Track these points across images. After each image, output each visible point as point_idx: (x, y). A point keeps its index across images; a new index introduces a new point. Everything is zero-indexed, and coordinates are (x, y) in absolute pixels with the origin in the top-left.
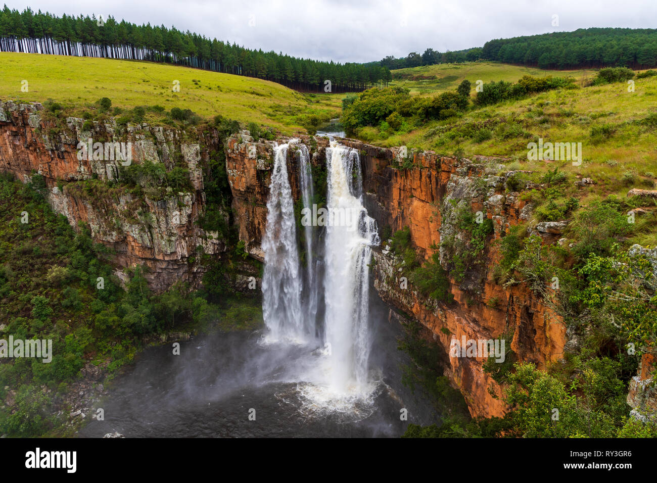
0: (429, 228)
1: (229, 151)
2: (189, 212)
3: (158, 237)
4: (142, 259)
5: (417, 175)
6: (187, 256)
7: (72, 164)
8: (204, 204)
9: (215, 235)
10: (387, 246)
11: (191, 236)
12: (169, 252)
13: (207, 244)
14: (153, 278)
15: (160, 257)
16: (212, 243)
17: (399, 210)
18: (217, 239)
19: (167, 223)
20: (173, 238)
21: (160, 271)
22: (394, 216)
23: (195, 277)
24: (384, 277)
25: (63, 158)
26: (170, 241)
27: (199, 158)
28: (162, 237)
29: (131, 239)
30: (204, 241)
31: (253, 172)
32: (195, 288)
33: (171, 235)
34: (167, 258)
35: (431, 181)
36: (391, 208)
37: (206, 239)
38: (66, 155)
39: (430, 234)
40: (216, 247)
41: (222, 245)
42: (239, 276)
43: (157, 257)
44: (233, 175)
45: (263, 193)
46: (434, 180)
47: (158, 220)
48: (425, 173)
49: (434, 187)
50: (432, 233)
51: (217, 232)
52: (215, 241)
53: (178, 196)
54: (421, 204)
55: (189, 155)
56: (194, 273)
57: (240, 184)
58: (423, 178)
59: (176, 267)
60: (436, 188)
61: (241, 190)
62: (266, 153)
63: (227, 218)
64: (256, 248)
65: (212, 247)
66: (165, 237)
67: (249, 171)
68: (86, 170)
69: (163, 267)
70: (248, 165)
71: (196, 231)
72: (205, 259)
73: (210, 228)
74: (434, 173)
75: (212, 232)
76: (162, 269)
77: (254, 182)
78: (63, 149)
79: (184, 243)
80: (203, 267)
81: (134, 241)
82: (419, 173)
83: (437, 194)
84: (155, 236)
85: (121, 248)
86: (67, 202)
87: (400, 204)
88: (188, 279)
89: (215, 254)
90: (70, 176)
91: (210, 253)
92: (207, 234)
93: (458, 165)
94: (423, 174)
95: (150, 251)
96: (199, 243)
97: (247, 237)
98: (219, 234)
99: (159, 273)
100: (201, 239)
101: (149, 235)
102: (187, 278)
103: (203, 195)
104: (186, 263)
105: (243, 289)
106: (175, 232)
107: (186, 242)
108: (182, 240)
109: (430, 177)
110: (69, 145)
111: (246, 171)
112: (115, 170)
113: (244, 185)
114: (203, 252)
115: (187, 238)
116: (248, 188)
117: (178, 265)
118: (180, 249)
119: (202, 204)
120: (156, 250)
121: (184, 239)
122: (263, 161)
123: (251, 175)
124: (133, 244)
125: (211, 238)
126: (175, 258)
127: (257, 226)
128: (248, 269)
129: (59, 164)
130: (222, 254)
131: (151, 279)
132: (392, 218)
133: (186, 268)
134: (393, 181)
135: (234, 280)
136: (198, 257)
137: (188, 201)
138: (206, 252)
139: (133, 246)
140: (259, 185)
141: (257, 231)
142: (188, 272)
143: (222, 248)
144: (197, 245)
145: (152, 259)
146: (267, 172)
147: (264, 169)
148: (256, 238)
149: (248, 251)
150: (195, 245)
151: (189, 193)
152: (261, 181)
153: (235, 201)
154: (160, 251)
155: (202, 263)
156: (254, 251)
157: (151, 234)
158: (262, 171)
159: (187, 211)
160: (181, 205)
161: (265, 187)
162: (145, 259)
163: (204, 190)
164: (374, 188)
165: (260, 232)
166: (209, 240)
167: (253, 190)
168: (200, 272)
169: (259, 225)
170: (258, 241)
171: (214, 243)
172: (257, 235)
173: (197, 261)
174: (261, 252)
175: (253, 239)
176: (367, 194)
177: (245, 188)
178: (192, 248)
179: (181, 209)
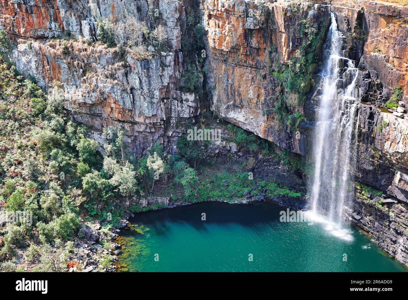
2: (171, 73)
3: (140, 99)
6: (165, 119)
7: (41, 20)
8: (180, 64)
9: (191, 97)
11: (168, 98)
12: (151, 114)
13: (182, 107)
15: (141, 120)
16: (188, 106)
18: (194, 101)
19: (150, 84)
20: (155, 100)
21: (137, 134)
23: (169, 142)
25: (32, 13)
26: (152, 103)
27: (178, 15)
28: (144, 99)
29: (112, 101)
30: (179, 104)
31: (240, 31)
33: (153, 96)
34: (147, 121)
37: (181, 102)
38: (34, 9)
40: (192, 109)
41: (196, 108)
43: (137, 119)
45: (248, 53)
47: (141, 81)
51: (193, 95)
52: (191, 104)
53: (161, 56)
55: (168, 11)
56: (168, 137)
57: (225, 44)
59: (153, 130)
63: (202, 80)
64: (234, 111)
65: (187, 111)
66: (148, 99)
68: (57, 26)
69: (141, 130)
71: (172, 93)
73: (189, 91)
75: (188, 94)
76: (139, 132)
77: (241, 41)
78: (32, 3)
79: (162, 106)
80: (178, 130)
81: (115, 103)
84: (137, 98)
85: (98, 109)
86: (36, 61)
88: (163, 144)
89: (190, 118)
90: (40, 33)
91: (185, 116)
92: (184, 97)
95: (130, 114)
96: (175, 105)
97: (225, 100)
98: (195, 97)
99: (136, 136)
100: (176, 102)
101: (131, 97)
102: (162, 142)
103: (180, 54)
105: (215, 154)
106: (157, 94)
107: (165, 105)
108: (162, 103)
112: (93, 28)
113: (229, 45)
114: (179, 114)
115: (165, 101)
116: (233, 48)
117: (155, 128)
118: (159, 111)
119: (178, 65)
120: (137, 112)
121: (163, 101)
122: (252, 19)
123: (239, 34)
124: (113, 105)
125: (187, 100)
126: (155, 121)
129: (26, 19)
130: (195, 117)
131: (128, 142)
133: (161, 132)
137: (170, 62)
138: (181, 115)
139: (112, 109)
140: (246, 44)
141: (236, 93)
142: (163, 136)
143: (196, 111)
144: (173, 108)
145: (131, 122)
146: (254, 32)
147: (252, 27)
148: (235, 101)
149: (225, 114)
150: (171, 109)
151: (171, 53)
152: (248, 41)
153: (210, 62)
154: (141, 114)
155: (177, 127)
156: (232, 115)
157: (133, 96)
158: (250, 30)
159: (169, 71)
160: (163, 65)
161: (251, 47)
162: (124, 122)
163: (181, 50)
164: (382, 48)
165: (240, 95)
166: (184, 102)
167: (239, 50)
168: (174, 136)
169: (240, 87)
170: (237, 104)
171: (190, 106)
172: (237, 97)
173: (172, 125)
174: (238, 116)
175: (232, 103)
176: (372, 54)
177: (229, 49)
178: (169, 111)
179: (163, 70)
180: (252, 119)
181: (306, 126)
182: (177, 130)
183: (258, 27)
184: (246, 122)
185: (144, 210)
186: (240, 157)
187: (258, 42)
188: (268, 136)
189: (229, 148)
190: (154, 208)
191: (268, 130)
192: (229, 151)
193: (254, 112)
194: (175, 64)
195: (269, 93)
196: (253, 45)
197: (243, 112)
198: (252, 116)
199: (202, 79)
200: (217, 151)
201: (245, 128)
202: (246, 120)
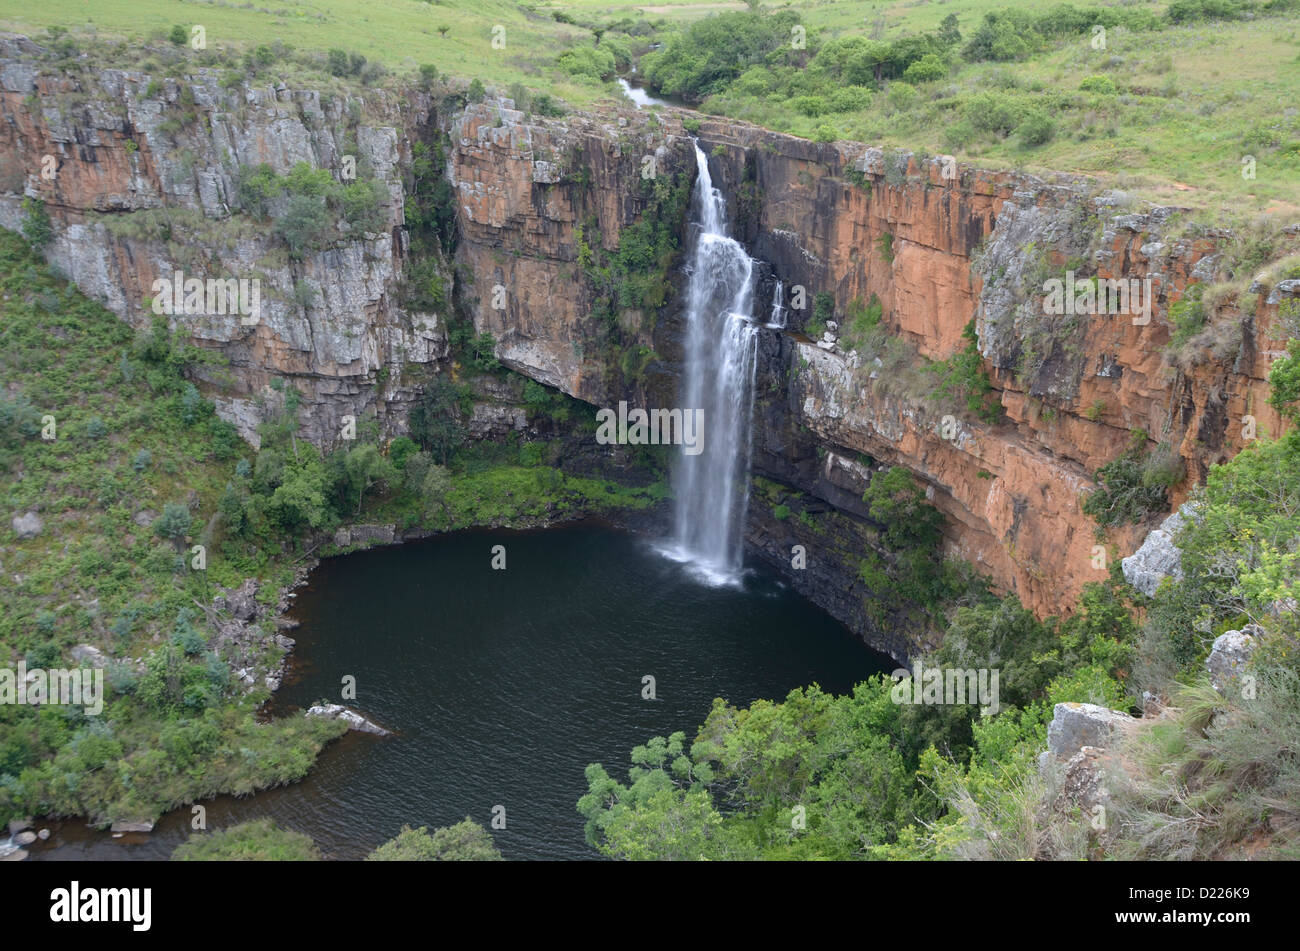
0: (935, 297)
1: (465, 142)
2: (387, 275)
3: (325, 329)
4: (285, 375)
5: (918, 199)
6: (378, 367)
7: (114, 174)
8: (405, 255)
9: (431, 322)
10: (827, 334)
11: (383, 325)
12: (348, 360)
13: (413, 342)
14: (308, 415)
15: (329, 371)
16: (424, 338)
17: (851, 264)
18: (434, 331)
19: (344, 299)
20: (356, 330)
21: (322, 400)
22: (839, 276)
23: (389, 412)
24: (832, 392)
25: (94, 161)
26: (350, 336)
27: (396, 157)
28: (335, 329)
29: (267, 335)
30: (407, 337)
31: (524, 187)
32: (389, 435)
33: (353, 322)
34: (342, 373)
35: (948, 211)
36: (832, 260)
37: (411, 331)
38: (100, 153)
39: (936, 307)
40: (433, 346)
41: (442, 344)
42: (477, 408)
43: (321, 371)
44: (475, 194)
45: (541, 231)
46: (954, 210)
47: (325, 292)
48: (936, 196)
49: (954, 221)
50: (942, 304)
51: (435, 316)
52: (430, 336)
53: (363, 239)
54: (921, 252)
55: (376, 150)
56: (388, 404)
57: (493, 213)
58: (932, 205)
59: (355, 391)
60: (959, 225)
61: (495, 225)
62: (552, 147)
63: (451, 286)
64: (519, 347)
65: (424, 348)
66: (342, 327)
67: (514, 187)
68: (148, 186)
69: (330, 391)
70: (513, 174)
71: (390, 314)
72: (410, 369)
73: (427, 308)
74: (957, 197)
75: (424, 315)
76: (326, 395)
77: (526, 207)
78: (95, 141)
79: (372, 341)
81: (273, 338)
82: (922, 196)
83: (961, 237)
84: (318, 327)
85: (240, 353)
86: (106, 259)
87: (854, 250)
88: (377, 416)
89: (429, 364)
90: (112, 201)
91: (420, 360)
92: (416, 323)
93: (1014, 186)
94: (931, 197)
95: (305, 359)
96: (397, 339)
97: (499, 325)
98: (439, 320)
99: (320, 404)
100: (401, 331)
101: (307, 324)
102: (375, 414)
103: (405, 236)
104: (374, 382)
105: (484, 434)
106: (360, 317)
107: (376, 339)
108: (371, 335)
109: (947, 205)
110: (111, 131)
111: (508, 185)
112: (221, 187)
113: (503, 216)
114: (406, 357)
115: (377, 329)
116: (511, 221)
117: (359, 386)
118: (366, 351)
119: (401, 257)
120: (321, 356)
121: (373, 332)
122: (545, 163)
123: (519, 194)
124: (270, 344)
125: (422, 327)
126: (359, 372)
127: (521, 301)
128: (494, 392)
129: (83, 173)
130: (440, 360)
131: (304, 417)
132: (834, 279)
133: (372, 393)
134: (839, 207)
135: (466, 417)
136: (395, 370)
137: (384, 251)
138: (412, 358)
139: (268, 349)
140: (535, 214)
141: (521, 311)
142: (375, 401)
143: (442, 349)
144: (394, 343)
145: (308, 376)
146: (551, 188)
147: (547, 180)
148: (519, 326)
149: (500, 354)
150: (389, 345)
151: (385, 234)
152: (539, 207)
153: (465, 249)
154: (328, 358)
155: (403, 382)
156: (513, 354)
157: (310, 322)
158: (543, 186)
159: (383, 272)
160: (369, 259)
161: (546, 218)
162: (294, 376)
163: (405, 227)
164: (793, 220)
165: (528, 313)
166: (417, 332)
167: (522, 224)
168: (399, 402)
169: (527, 298)
170: (523, 332)
171: (429, 340)
172: (522, 319)
173: (393, 378)
174: (528, 356)
175: (513, 329)
176: (776, 231)
177: (503, 222)
178: (385, 350)
179: (371, 268)
180: (554, 361)
181: (660, 371)
182: (405, 389)
183: (559, 179)
184: (544, 368)
185: (345, 551)
186: (533, 436)
187: (561, 208)
188: (587, 391)
189: (510, 421)
190: (364, 545)
191: (588, 382)
192: (512, 426)
193: (558, 346)
194: (394, 254)
195: (585, 308)
196: (551, 215)
197: (535, 349)
198: (555, 353)
199: (452, 284)
200: (487, 428)
201: (541, 379)
202: (543, 362)
